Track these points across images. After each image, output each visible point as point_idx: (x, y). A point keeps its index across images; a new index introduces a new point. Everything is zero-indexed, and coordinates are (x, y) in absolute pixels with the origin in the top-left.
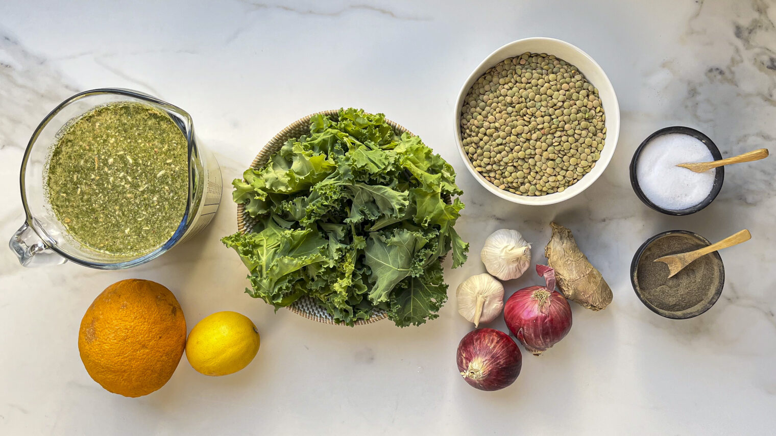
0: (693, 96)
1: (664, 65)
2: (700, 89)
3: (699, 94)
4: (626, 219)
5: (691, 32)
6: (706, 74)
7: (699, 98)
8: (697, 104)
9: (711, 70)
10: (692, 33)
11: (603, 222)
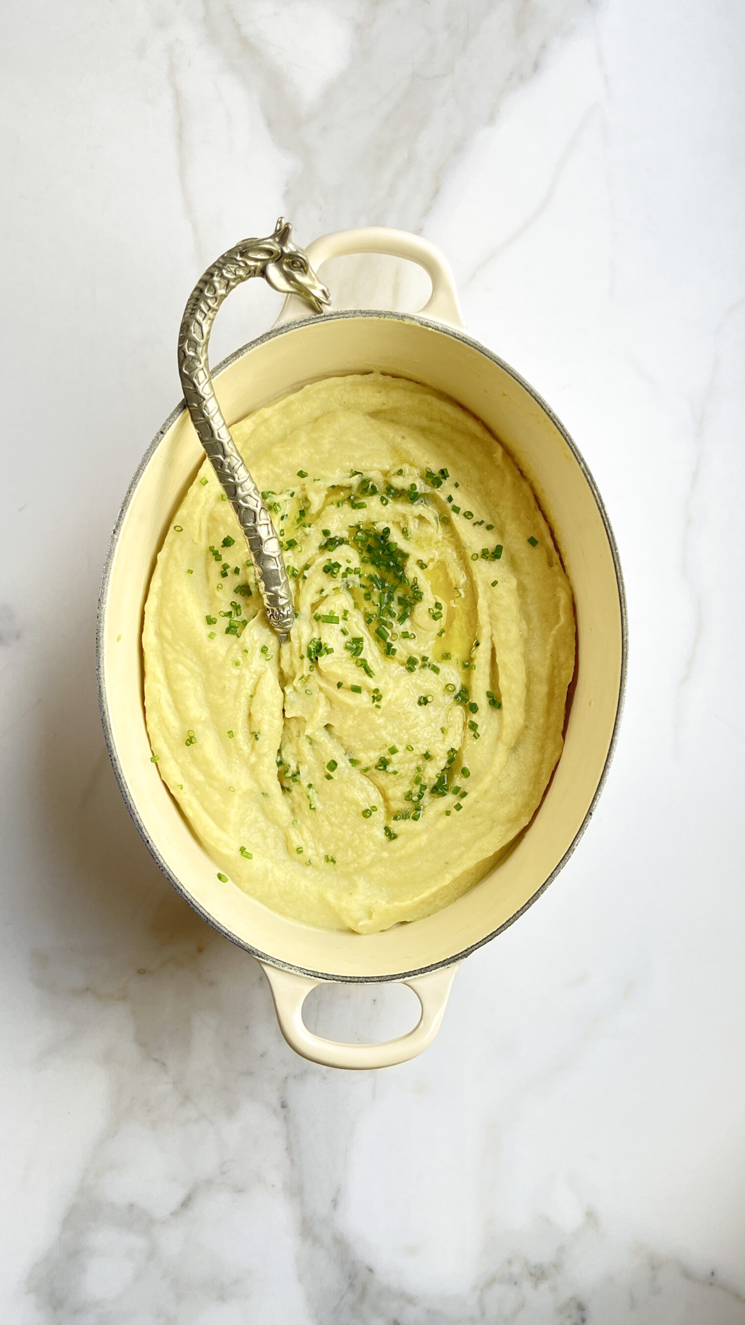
0: (531, 1275)
1: (591, 1215)
2: (544, 1286)
3: (536, 1286)
4: (287, 1149)
5: (655, 1265)
6: (573, 1299)
7: (527, 1286)
8: (516, 1283)
9: (581, 1308)
10: (653, 1268)
11: (280, 1106)
